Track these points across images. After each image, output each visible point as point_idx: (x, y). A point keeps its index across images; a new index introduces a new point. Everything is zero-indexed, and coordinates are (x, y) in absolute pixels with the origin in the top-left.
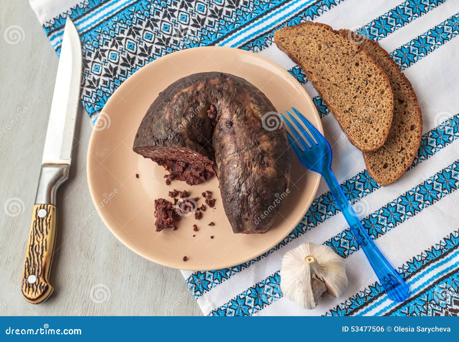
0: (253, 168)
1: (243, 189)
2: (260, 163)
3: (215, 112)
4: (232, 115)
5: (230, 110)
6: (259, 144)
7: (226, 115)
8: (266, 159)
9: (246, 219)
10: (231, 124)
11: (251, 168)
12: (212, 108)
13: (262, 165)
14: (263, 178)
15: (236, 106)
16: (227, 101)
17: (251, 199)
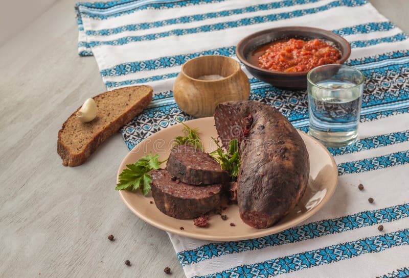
0: (274, 158)
1: (261, 170)
2: (281, 156)
3: (251, 120)
4: (265, 122)
5: (265, 119)
6: (284, 143)
7: (260, 122)
8: (286, 154)
9: (256, 198)
10: (263, 127)
11: (272, 157)
12: (250, 116)
13: (282, 157)
14: (280, 165)
15: (271, 118)
16: (264, 113)
17: (266, 179)
